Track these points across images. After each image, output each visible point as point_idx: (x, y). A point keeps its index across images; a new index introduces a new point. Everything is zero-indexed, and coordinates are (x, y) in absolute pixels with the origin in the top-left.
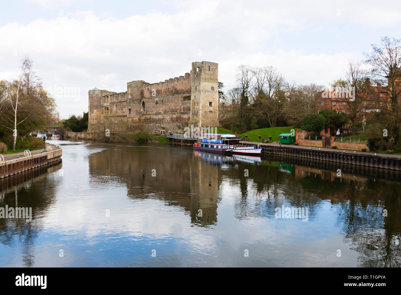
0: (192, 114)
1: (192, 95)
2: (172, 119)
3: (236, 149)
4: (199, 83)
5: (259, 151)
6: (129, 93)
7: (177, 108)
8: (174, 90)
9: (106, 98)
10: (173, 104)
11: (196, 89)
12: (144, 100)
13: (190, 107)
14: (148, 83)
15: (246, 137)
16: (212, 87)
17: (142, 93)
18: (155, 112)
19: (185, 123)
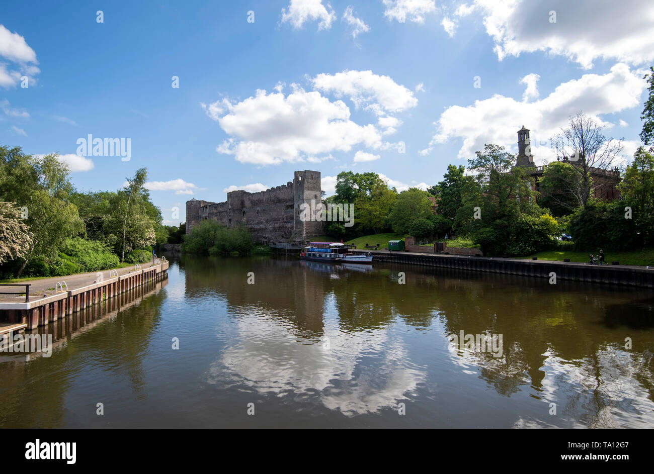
0: (296, 223)
1: (296, 204)
2: (274, 228)
3: (346, 258)
4: (303, 192)
5: (370, 259)
6: (230, 203)
7: (280, 217)
8: (276, 199)
9: (204, 209)
10: (275, 213)
11: (299, 198)
12: (245, 209)
13: (293, 215)
14: (249, 193)
15: (353, 244)
16: (315, 196)
17: (243, 203)
18: (257, 221)
19: (288, 232)
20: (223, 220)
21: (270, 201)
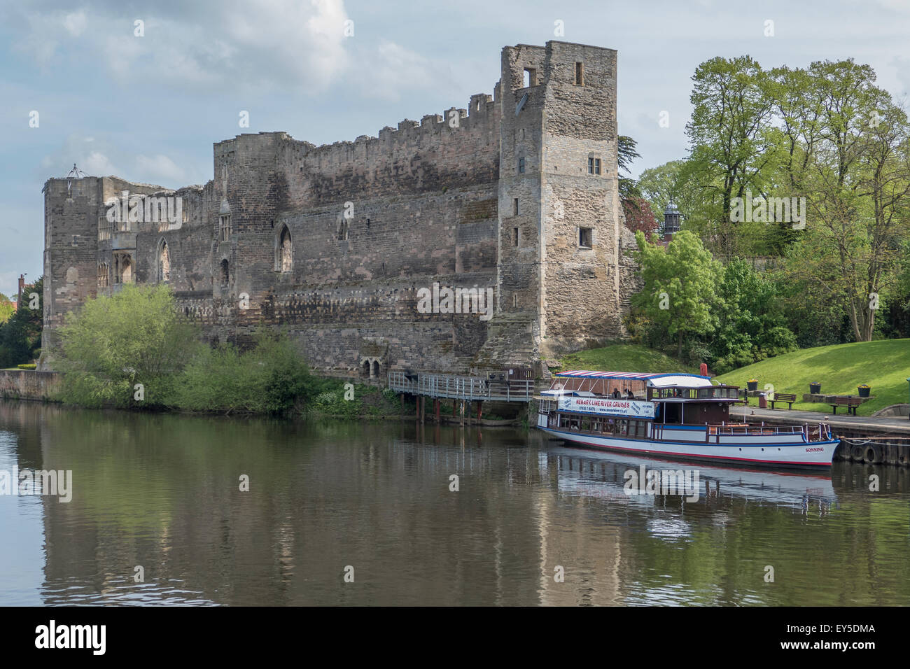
0: (504, 283)
1: (505, 193)
3: (718, 444)
4: (537, 143)
5: (824, 454)
6: (225, 188)
7: (435, 254)
8: (421, 173)
10: (416, 238)
11: (521, 168)
12: (286, 219)
13: (494, 248)
14: (302, 144)
15: (753, 386)
16: (591, 159)
17: (279, 189)
18: (338, 273)
19: (471, 322)
20: (195, 268)
21: (395, 183)
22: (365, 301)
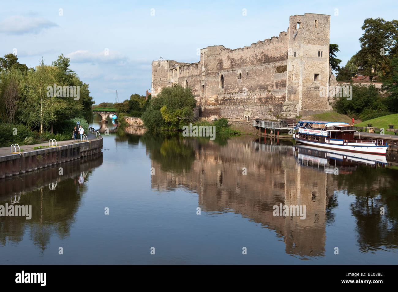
0: (289, 92)
2: (260, 99)
4: (300, 46)
6: (203, 64)
7: (268, 83)
8: (264, 57)
9: (174, 71)
10: (261, 78)
11: (295, 55)
12: (223, 73)
13: (286, 81)
14: (228, 49)
16: (319, 52)
17: (220, 63)
18: (238, 89)
19: (278, 104)
20: (195, 88)
21: (256, 61)
22: (246, 98)
